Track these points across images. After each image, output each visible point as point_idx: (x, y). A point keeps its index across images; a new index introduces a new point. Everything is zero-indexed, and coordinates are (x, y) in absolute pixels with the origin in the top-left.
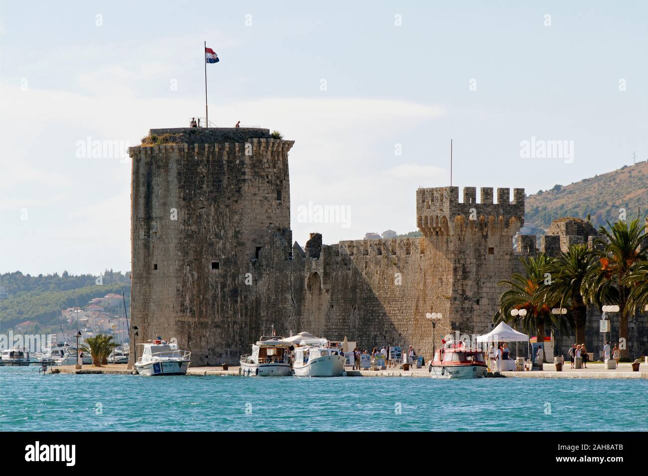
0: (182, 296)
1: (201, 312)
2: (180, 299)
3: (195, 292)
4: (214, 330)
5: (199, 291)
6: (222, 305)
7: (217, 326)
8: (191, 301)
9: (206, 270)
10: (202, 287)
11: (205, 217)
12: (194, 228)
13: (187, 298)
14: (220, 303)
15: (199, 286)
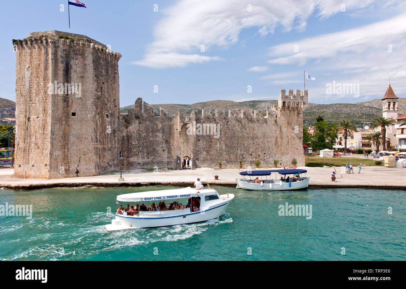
0: (96, 132)
1: (103, 142)
2: (95, 134)
3: (101, 131)
4: (108, 152)
5: (102, 130)
6: (111, 138)
7: (109, 150)
8: (100, 136)
9: (105, 118)
10: (103, 128)
11: (104, 89)
12: (100, 94)
13: (98, 134)
14: (110, 137)
15: (102, 127)
